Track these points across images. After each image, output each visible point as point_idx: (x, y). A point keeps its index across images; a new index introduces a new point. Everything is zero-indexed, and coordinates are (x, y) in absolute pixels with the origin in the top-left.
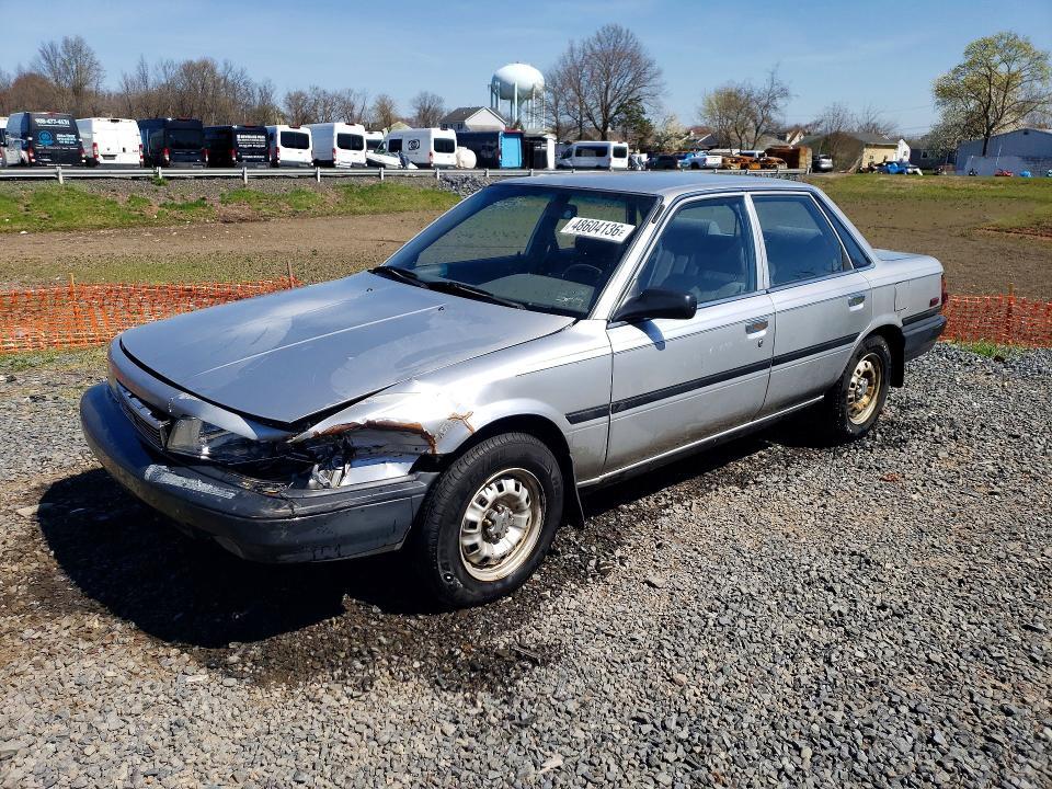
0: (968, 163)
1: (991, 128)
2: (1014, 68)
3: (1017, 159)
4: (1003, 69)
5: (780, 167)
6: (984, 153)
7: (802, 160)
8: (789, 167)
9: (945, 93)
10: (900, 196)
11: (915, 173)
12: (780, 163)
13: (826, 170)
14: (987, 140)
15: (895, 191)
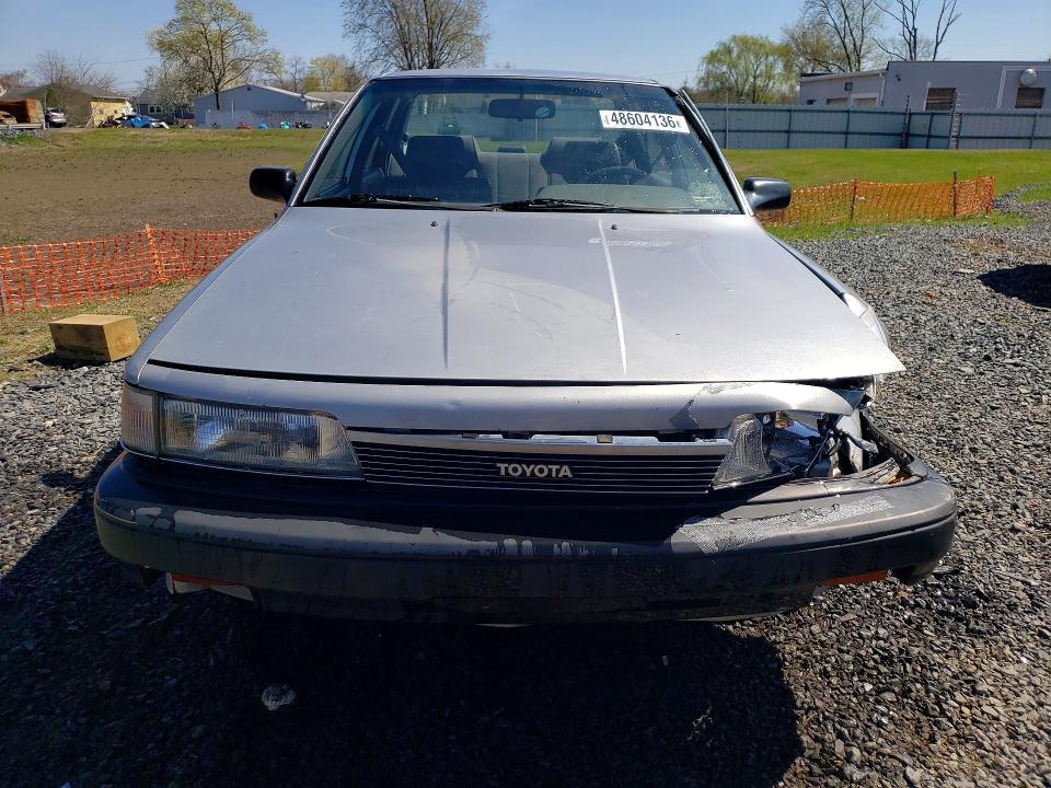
0: (207, 117)
1: (219, 83)
2: (224, 26)
3: (250, 113)
4: (214, 26)
5: (7, 121)
6: (218, 108)
7: (31, 113)
8: (19, 122)
9: (166, 47)
10: (160, 150)
11: (162, 126)
12: (7, 117)
13: (59, 125)
14: (217, 96)
15: (152, 145)
